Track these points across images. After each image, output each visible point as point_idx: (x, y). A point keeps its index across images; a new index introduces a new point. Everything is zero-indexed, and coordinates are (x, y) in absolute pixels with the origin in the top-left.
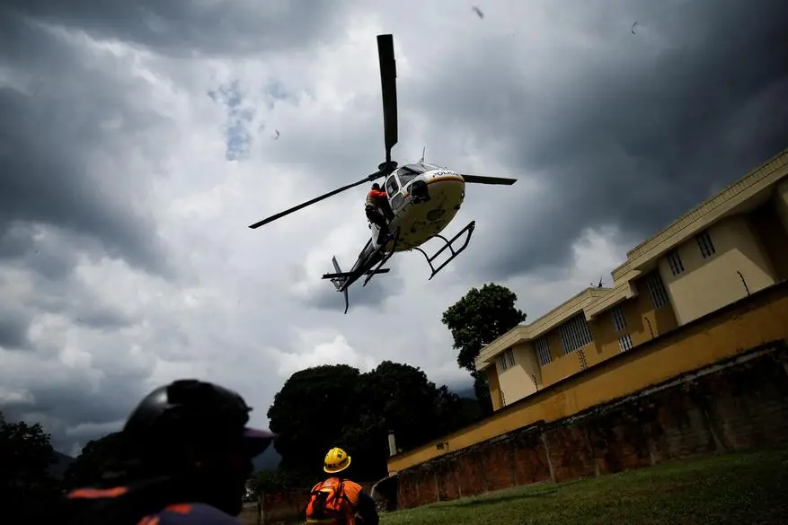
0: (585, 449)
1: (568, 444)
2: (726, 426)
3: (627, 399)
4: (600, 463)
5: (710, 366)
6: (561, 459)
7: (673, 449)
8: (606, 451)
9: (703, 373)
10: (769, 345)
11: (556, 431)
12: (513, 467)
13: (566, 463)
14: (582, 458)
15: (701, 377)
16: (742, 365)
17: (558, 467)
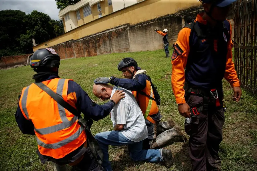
0: (83, 49)
1: (79, 47)
2: (114, 46)
3: (93, 36)
4: (86, 54)
5: (112, 29)
6: (77, 52)
7: (102, 51)
8: (87, 50)
9: (111, 30)
10: (125, 25)
11: (76, 43)
12: (66, 53)
13: (78, 53)
14: (82, 52)
15: (110, 32)
16: (119, 29)
17: (77, 54)
